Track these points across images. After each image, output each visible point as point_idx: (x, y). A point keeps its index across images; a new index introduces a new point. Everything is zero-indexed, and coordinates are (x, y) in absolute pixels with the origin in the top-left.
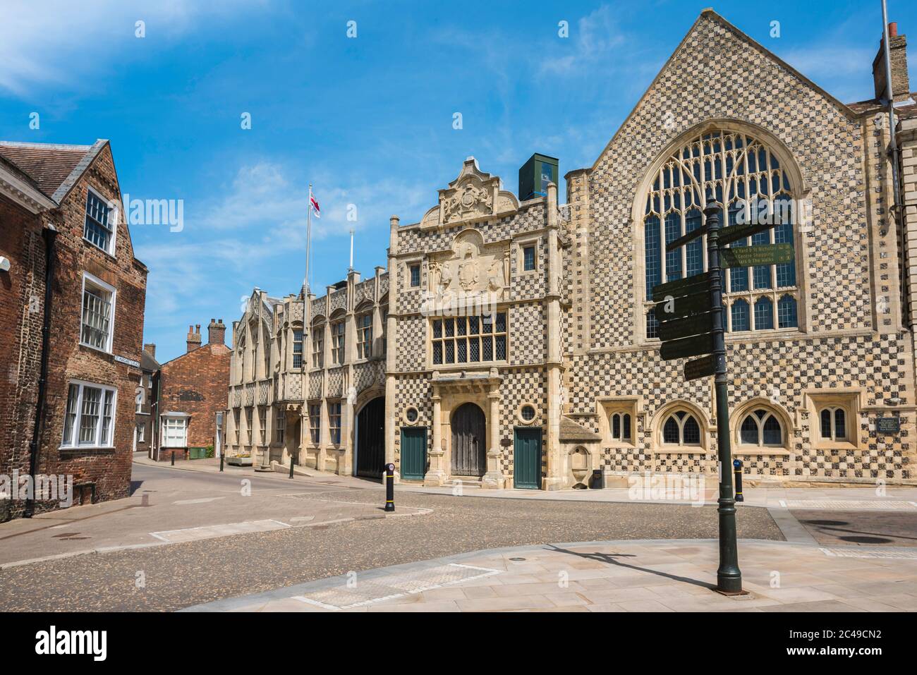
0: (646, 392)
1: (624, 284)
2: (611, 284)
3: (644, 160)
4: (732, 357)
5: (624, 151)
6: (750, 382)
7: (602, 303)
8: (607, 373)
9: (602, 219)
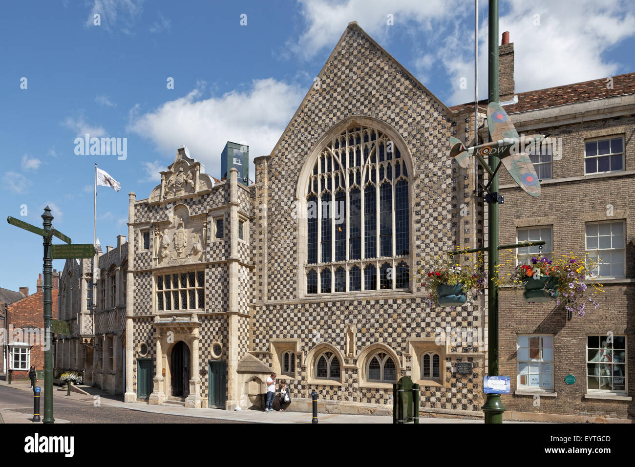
0: (303, 336)
1: (291, 250)
2: (282, 250)
3: (306, 149)
4: (361, 310)
5: (292, 142)
6: (372, 330)
7: (276, 265)
8: (278, 321)
9: (276, 197)
